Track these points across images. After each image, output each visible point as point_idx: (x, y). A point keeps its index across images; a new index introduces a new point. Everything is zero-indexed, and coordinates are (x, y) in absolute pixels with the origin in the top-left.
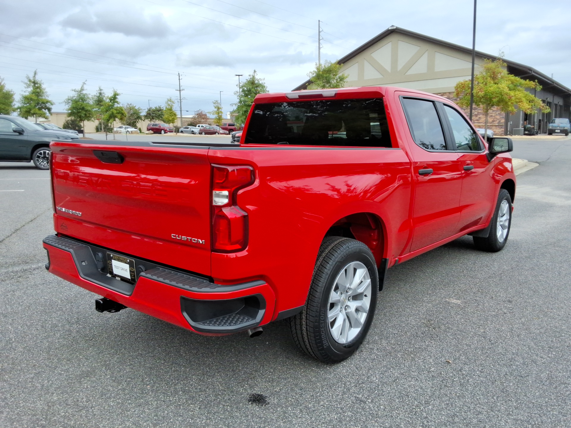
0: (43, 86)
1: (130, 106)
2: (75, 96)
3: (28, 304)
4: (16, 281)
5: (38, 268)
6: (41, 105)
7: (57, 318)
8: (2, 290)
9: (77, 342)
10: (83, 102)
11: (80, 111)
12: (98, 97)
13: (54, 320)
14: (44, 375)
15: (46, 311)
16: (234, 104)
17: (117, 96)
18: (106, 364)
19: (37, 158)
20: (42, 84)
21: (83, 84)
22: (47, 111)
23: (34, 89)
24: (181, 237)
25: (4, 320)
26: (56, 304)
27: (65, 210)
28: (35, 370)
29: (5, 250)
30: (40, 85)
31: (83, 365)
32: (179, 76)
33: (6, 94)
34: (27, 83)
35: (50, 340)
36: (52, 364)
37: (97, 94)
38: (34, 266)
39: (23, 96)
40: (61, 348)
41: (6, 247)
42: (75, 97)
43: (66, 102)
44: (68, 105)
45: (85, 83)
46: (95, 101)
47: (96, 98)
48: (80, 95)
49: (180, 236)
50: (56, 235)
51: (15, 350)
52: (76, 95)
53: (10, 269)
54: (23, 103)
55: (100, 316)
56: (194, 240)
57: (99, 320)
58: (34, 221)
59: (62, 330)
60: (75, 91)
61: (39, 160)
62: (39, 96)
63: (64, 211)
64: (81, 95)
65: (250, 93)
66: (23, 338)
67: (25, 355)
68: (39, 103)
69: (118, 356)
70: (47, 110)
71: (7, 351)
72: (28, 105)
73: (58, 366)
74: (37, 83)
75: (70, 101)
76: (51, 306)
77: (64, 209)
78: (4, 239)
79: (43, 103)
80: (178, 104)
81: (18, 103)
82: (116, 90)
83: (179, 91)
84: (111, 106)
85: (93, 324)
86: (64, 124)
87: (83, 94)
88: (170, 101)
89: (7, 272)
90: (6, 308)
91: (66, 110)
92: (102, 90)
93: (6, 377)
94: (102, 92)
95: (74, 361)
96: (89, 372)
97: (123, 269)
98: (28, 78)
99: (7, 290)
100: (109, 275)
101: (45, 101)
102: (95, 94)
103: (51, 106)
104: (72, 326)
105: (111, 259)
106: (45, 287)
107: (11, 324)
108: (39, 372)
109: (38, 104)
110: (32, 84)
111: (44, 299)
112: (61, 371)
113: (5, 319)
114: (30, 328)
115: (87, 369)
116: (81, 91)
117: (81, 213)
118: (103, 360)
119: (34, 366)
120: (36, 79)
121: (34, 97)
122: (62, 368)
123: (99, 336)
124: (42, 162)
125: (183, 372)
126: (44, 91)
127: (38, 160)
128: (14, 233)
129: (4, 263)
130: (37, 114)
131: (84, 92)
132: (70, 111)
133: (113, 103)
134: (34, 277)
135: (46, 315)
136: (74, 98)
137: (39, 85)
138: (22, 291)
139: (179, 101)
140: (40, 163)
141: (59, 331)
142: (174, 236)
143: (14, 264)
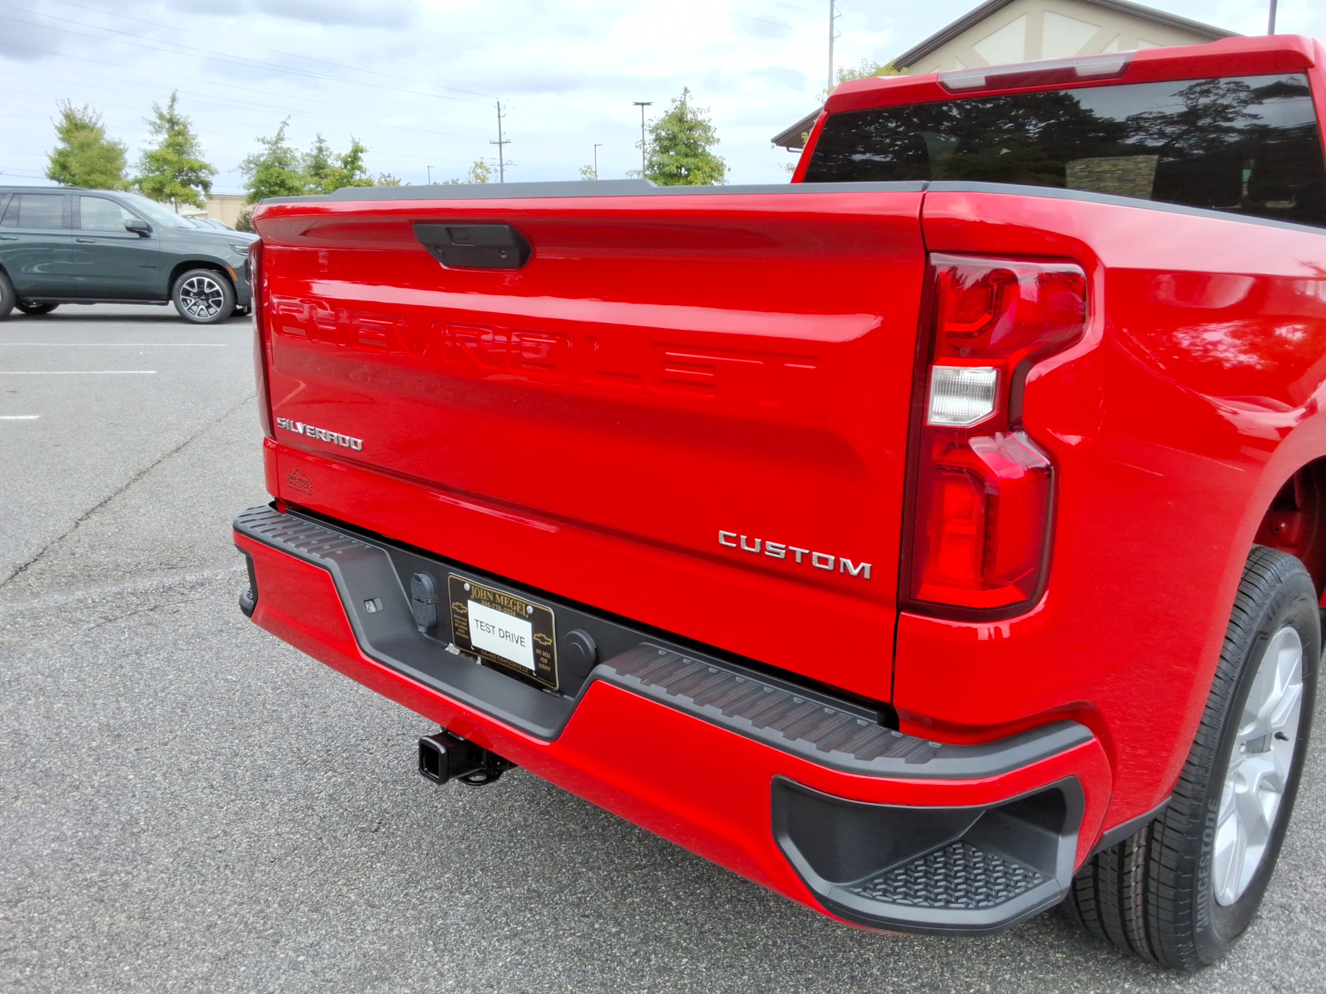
0: (192, 131)
1: (388, 179)
2: (264, 154)
3: (180, 698)
4: (143, 621)
5: (202, 585)
6: (186, 175)
7: (265, 748)
8: (107, 650)
9: (335, 838)
10: (283, 169)
11: (276, 188)
12: (316, 157)
13: (258, 754)
14: (243, 968)
15: (233, 722)
16: (635, 171)
17: (360, 154)
18: (435, 928)
19: (182, 294)
20: (189, 126)
21: (282, 125)
22: (200, 188)
23: (170, 136)
24: (763, 545)
25: (114, 750)
26: (261, 698)
27: (305, 429)
28: (214, 945)
29: (114, 529)
30: (185, 126)
31: (365, 932)
32: (499, 109)
33: (108, 151)
34: (155, 123)
35: (251, 828)
36: (265, 923)
37: (312, 150)
38: (191, 578)
39: (146, 154)
40: (289, 858)
41: (115, 519)
42: (265, 157)
43: (243, 168)
44: (249, 175)
45: (287, 122)
46: (309, 167)
47: (310, 162)
48: (274, 152)
49: (758, 541)
50: (272, 504)
51: (150, 863)
52: (266, 152)
53: (128, 586)
54: (145, 169)
55: (390, 743)
56: (821, 560)
57: (391, 757)
58: (183, 449)
59: (285, 790)
60: (264, 143)
61: (189, 301)
62: (182, 155)
63: (301, 431)
64: (278, 151)
65: (676, 145)
66: (170, 815)
67: (179, 882)
68: (183, 171)
69: (467, 897)
70: (200, 186)
71: (123, 865)
72: (157, 173)
73: (286, 933)
74: (177, 123)
75: (252, 166)
76: (247, 704)
77: (300, 427)
78: (110, 498)
79: (192, 169)
80: (497, 176)
81: (135, 170)
82: (357, 140)
83: (498, 145)
84: (346, 177)
85: (373, 772)
86: (239, 222)
87: (282, 148)
88: (481, 168)
89: (120, 593)
90: (119, 709)
91: (245, 187)
92: (324, 141)
93: (123, 972)
94: (324, 145)
95: (331, 912)
96: (386, 961)
97: (506, 635)
98: (157, 110)
99: (120, 649)
100: (452, 649)
101: (196, 166)
102: (309, 151)
103: (210, 178)
104: (313, 778)
105: (464, 597)
106: (225, 642)
107: (133, 765)
108: (227, 954)
109: (180, 171)
110: (167, 125)
111: (226, 680)
112: (295, 951)
113: (116, 746)
114: (189, 780)
115: (377, 946)
116: (276, 142)
117: (360, 441)
118: (421, 911)
119: (209, 927)
120: (176, 113)
121: (172, 157)
122: (299, 938)
123: (399, 815)
124: (195, 304)
125: (691, 975)
126: (194, 142)
127: (184, 300)
128: (135, 480)
129: (111, 566)
130: (177, 195)
131: (284, 145)
132: (253, 190)
133: (350, 171)
134: (193, 609)
135: (236, 735)
136: (262, 159)
137: (181, 127)
138: (163, 655)
139: (499, 168)
140: (190, 308)
141: (277, 793)
142: (727, 538)
143: (136, 571)
